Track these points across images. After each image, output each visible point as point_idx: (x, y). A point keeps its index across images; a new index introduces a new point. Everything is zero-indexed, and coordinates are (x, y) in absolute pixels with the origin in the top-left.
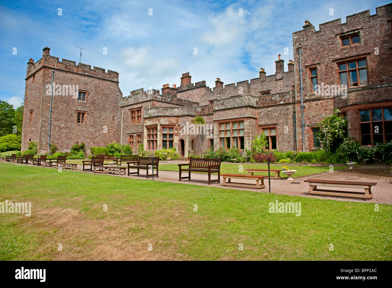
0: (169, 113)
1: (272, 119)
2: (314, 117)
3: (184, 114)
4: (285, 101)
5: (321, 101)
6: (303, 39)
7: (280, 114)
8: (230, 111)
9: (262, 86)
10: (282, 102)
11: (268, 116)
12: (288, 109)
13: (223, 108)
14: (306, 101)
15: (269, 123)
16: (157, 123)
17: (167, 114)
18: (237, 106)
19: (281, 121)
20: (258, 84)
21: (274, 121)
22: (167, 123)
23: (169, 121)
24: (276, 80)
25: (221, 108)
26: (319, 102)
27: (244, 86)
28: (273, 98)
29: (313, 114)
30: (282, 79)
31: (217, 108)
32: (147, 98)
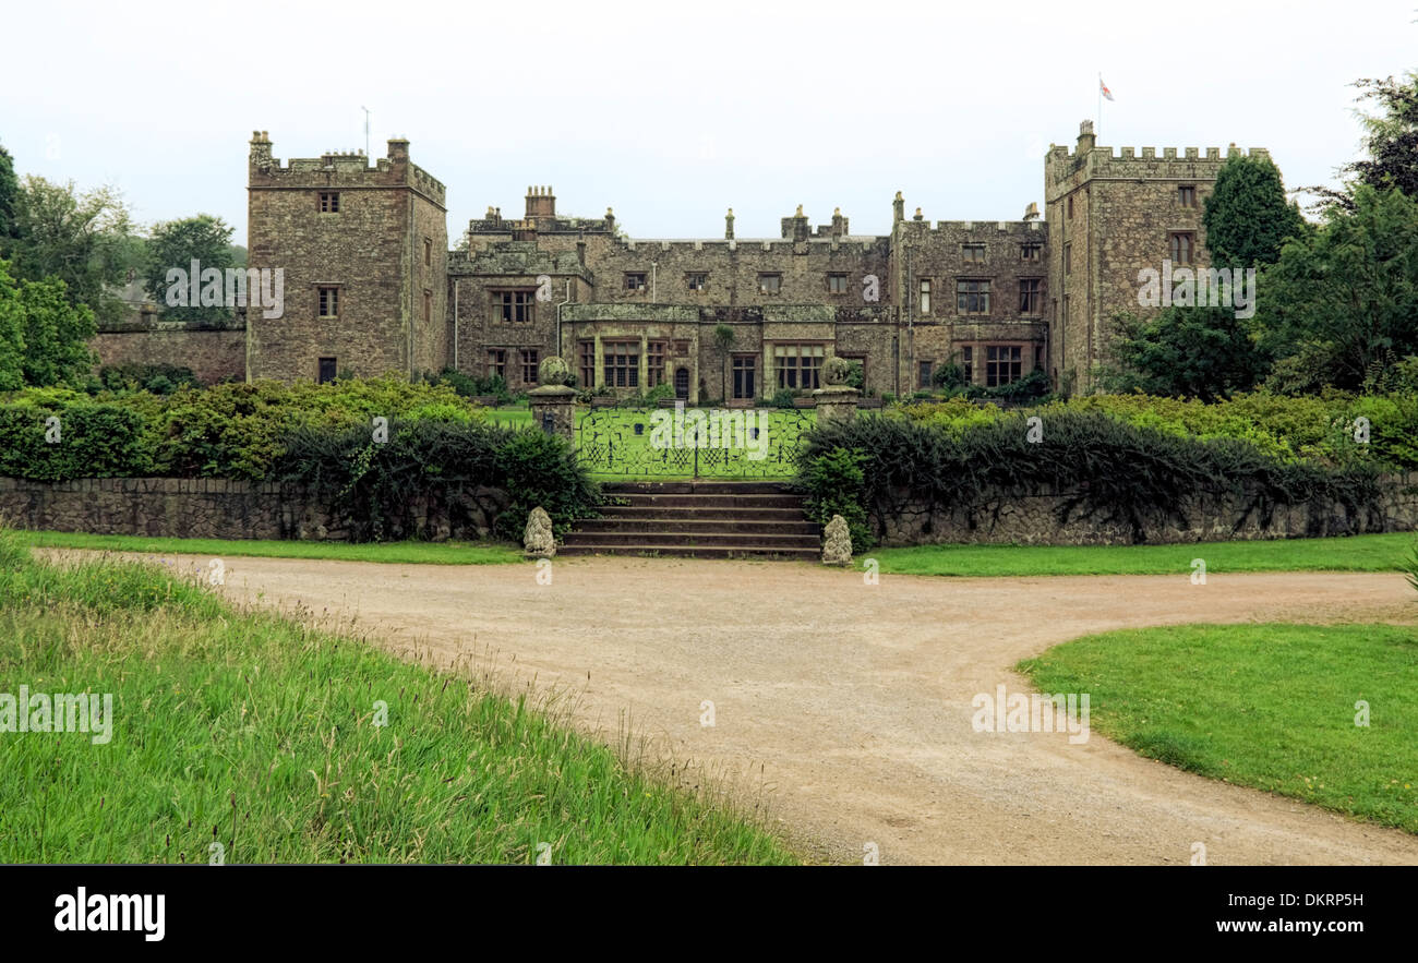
0: (661, 317)
1: (860, 343)
2: (925, 347)
4: (880, 319)
5: (936, 327)
7: (873, 338)
8: (800, 327)
10: (876, 320)
11: (853, 339)
12: (885, 332)
13: (785, 319)
14: (915, 324)
15: (855, 349)
16: (640, 333)
17: (658, 318)
18: (812, 319)
19: (875, 348)
20: (753, 255)
21: (863, 348)
22: (658, 335)
23: (662, 332)
24: (794, 254)
25: (780, 318)
26: (933, 328)
28: (862, 312)
29: (924, 343)
30: (807, 254)
31: (771, 319)
32: (556, 267)
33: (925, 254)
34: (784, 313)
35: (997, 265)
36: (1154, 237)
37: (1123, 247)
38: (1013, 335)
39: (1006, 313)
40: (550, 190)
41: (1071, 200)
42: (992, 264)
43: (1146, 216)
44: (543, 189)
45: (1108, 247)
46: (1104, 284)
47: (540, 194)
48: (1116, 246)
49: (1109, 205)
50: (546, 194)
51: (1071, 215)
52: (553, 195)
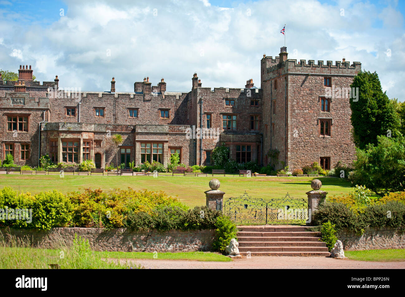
0: (89, 129)
1: (179, 143)
2: (208, 144)
3: (101, 131)
6: (204, 94)
7: (185, 140)
8: (152, 135)
9: (130, 102)
11: (176, 140)
13: (146, 131)
15: (176, 145)
16: (80, 137)
17: (88, 130)
18: (158, 132)
19: (185, 145)
20: (126, 100)
21: (180, 145)
22: (87, 138)
23: (89, 136)
24: (145, 100)
25: (144, 131)
27: (111, 99)
30: (151, 100)
31: (139, 131)
32: (39, 105)
33: (208, 102)
34: (146, 128)
35: (240, 108)
36: (314, 99)
37: (301, 103)
38: (248, 140)
39: (244, 130)
40: (30, 67)
41: (276, 81)
42: (238, 108)
43: (311, 90)
44: (27, 67)
45: (294, 103)
46: (293, 119)
47: (25, 69)
48: (298, 103)
49: (295, 85)
50: (28, 69)
51: (276, 88)
52: (32, 69)
